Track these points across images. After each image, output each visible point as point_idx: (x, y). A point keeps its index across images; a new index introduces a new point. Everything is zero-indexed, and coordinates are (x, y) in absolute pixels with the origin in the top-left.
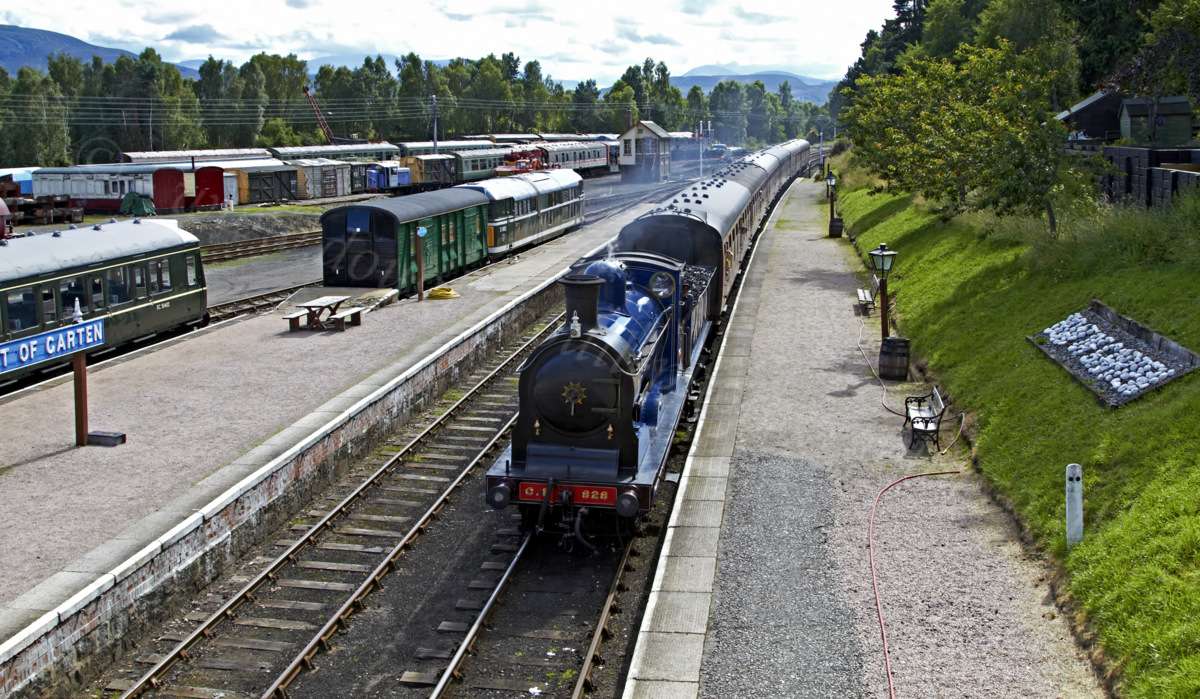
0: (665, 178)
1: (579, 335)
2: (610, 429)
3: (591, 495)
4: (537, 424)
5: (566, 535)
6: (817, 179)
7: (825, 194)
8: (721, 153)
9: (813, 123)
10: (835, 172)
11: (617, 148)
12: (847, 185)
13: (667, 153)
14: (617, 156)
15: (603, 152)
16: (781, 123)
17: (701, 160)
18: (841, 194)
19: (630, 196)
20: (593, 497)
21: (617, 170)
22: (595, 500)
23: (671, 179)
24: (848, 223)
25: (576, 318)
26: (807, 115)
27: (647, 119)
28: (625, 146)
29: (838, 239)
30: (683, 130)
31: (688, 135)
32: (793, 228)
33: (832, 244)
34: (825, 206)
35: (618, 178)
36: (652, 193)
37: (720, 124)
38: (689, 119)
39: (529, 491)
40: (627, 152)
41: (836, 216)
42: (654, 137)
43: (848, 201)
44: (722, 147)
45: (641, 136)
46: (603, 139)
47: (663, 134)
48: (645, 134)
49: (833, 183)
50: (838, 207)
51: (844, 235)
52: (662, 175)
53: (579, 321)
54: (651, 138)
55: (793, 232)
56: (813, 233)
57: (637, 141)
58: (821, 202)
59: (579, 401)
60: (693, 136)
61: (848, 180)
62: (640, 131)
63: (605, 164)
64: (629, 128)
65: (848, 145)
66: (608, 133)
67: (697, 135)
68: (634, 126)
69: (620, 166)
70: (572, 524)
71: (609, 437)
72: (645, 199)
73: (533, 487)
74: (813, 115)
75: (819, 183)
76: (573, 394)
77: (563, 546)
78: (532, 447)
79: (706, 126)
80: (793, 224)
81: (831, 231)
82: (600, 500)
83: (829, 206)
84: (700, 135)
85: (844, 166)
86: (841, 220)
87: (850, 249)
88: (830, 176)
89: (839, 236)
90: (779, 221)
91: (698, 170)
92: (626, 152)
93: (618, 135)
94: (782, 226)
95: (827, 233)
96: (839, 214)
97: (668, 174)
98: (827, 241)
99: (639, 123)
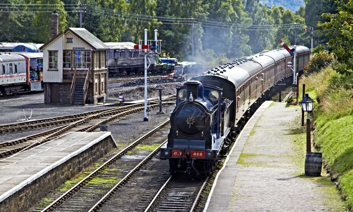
0: (100, 100)
1: (192, 101)
2: (203, 133)
3: (196, 154)
4: (177, 132)
5: (188, 168)
6: (290, 102)
7: (300, 122)
8: (171, 69)
9: (285, 32)
10: (312, 95)
11: (40, 60)
12: (328, 111)
13: (103, 68)
14: (39, 71)
15: (22, 66)
16: (245, 32)
17: (146, 77)
18: (319, 121)
19: (55, 122)
20: (197, 155)
21: (40, 89)
22: (198, 156)
23: (107, 101)
24: (329, 159)
25: (191, 95)
26: (277, 22)
27: (78, 26)
28: (50, 60)
29: (316, 178)
30: (123, 40)
31: (130, 46)
32: (259, 164)
33: (310, 183)
34: (299, 136)
35: (40, 98)
36: (84, 119)
37: (169, 33)
38: (130, 25)
39: (175, 153)
40: (52, 67)
41: (313, 150)
42: (87, 48)
43: (328, 131)
44: (171, 62)
45: (70, 47)
46: (23, 49)
47: (98, 45)
48: (76, 44)
49: (310, 109)
50: (316, 139)
51: (324, 174)
52: (96, 97)
53: (192, 96)
54: (82, 49)
55: (260, 169)
56: (284, 170)
57: (65, 52)
58: (296, 132)
59: (192, 124)
60: (136, 47)
61: (327, 104)
62: (69, 41)
63: (23, 81)
64: (55, 37)
65: (329, 61)
66: (26, 41)
67: (140, 46)
68: (61, 33)
69: (43, 84)
70: (191, 164)
71: (202, 136)
72: (74, 126)
73: (177, 152)
74: (284, 22)
75: (292, 108)
76: (190, 121)
77: (186, 172)
78: (175, 140)
79: (151, 36)
80: (261, 159)
81: (307, 167)
82: (199, 156)
83: (305, 136)
84: (144, 47)
85: (323, 87)
86: (320, 155)
87: (332, 190)
88: (306, 99)
89: (318, 174)
90: (242, 155)
91: (142, 89)
92: (50, 67)
93: (39, 46)
94: (246, 160)
95: (303, 171)
96: (317, 148)
97: (104, 95)
98: (303, 180)
99: (67, 30)
